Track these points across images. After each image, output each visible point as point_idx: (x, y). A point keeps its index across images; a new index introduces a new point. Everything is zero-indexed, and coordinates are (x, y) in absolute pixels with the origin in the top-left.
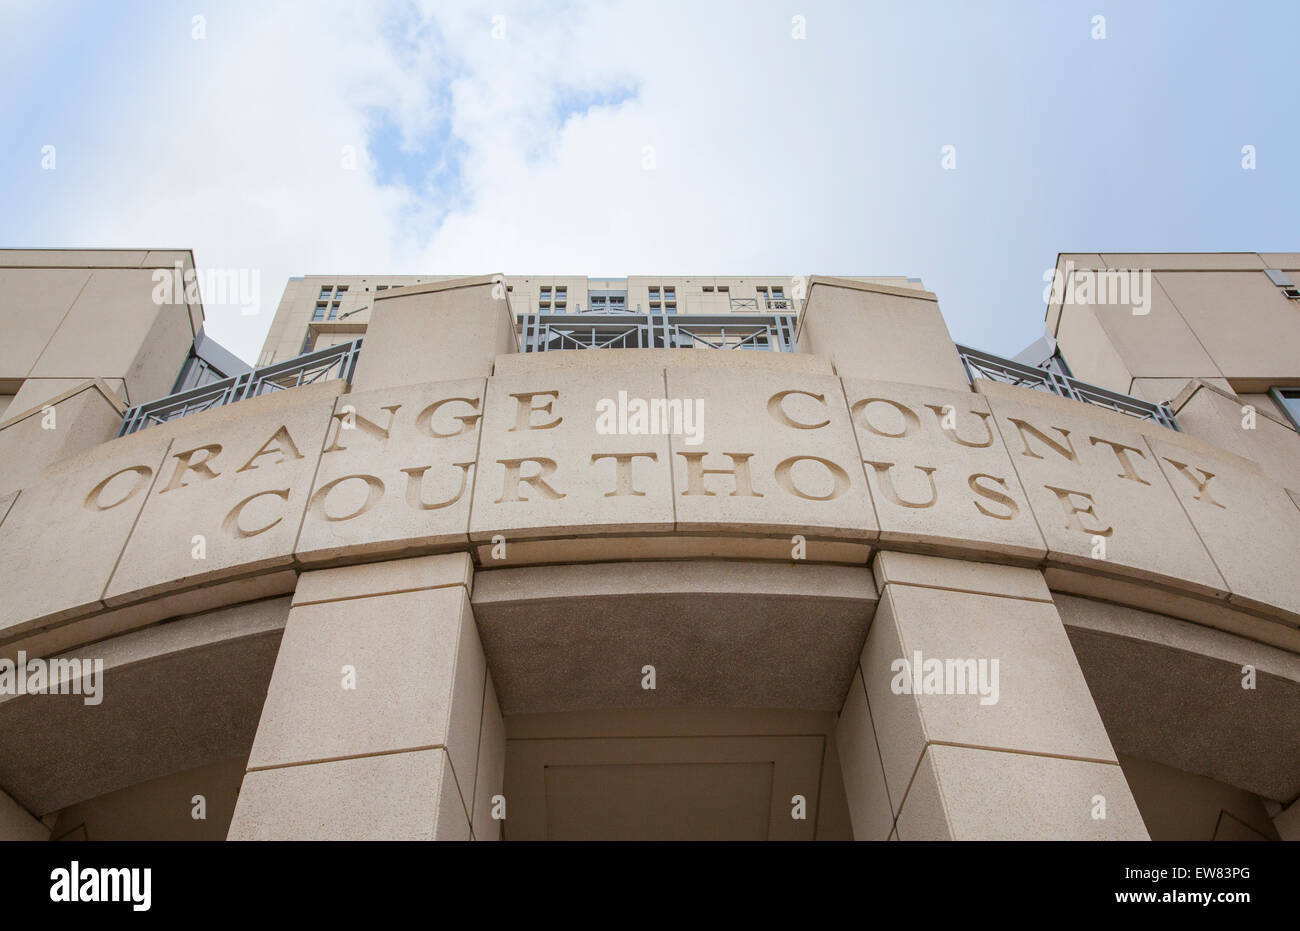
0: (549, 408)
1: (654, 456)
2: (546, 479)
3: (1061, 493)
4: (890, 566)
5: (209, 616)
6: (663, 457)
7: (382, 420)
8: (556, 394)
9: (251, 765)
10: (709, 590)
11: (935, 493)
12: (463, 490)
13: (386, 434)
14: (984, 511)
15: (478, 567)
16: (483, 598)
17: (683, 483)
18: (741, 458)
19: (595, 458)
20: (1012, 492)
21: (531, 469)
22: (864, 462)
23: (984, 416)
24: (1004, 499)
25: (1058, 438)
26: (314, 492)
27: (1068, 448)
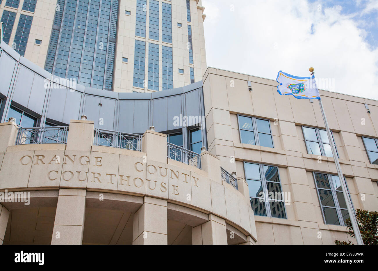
0: (100, 161)
1: (115, 175)
2: (99, 178)
3: (173, 186)
4: (146, 199)
5: (44, 191)
6: (117, 176)
7: (73, 158)
8: (101, 158)
9: (55, 224)
10: (120, 200)
11: (155, 187)
12: (86, 178)
13: (74, 162)
14: (162, 191)
15: (87, 191)
16: (88, 197)
17: (119, 182)
18: (129, 177)
19: (107, 174)
20: (167, 187)
21: (97, 175)
22: (146, 179)
23: (167, 169)
24: (165, 188)
25: (177, 173)
26: (62, 172)
27: (178, 176)
